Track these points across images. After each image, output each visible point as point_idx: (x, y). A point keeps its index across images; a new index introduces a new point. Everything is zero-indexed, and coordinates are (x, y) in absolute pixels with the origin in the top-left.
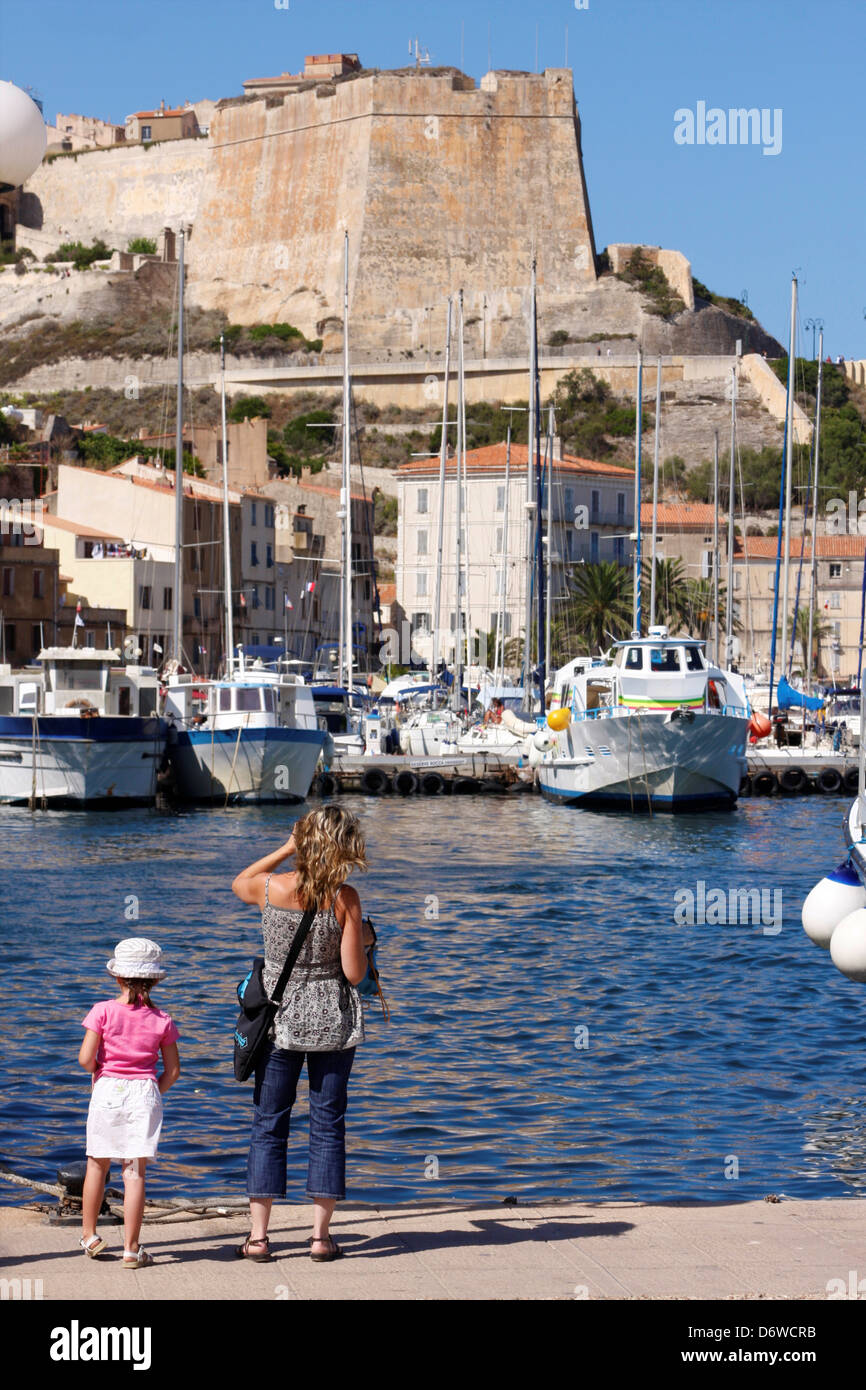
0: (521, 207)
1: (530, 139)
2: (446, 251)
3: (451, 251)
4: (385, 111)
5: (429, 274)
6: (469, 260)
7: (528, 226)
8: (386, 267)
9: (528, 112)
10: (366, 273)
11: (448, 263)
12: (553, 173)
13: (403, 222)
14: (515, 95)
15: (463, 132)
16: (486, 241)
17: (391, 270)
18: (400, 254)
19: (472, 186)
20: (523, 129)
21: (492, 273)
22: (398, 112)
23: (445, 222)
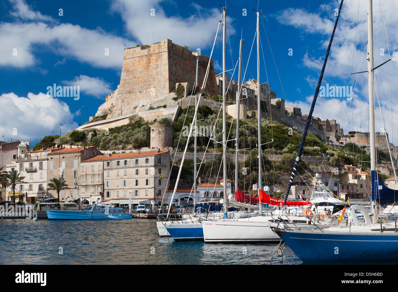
0: (154, 77)
1: (157, 59)
2: (136, 91)
3: (137, 91)
4: (126, 58)
5: (132, 97)
6: (140, 92)
7: (155, 81)
8: (123, 97)
9: (158, 52)
10: (118, 99)
11: (136, 94)
12: (162, 67)
13: (128, 85)
14: (155, 48)
15: (143, 60)
16: (145, 87)
17: (124, 97)
18: (126, 93)
19: (143, 74)
20: (156, 57)
21: (145, 95)
22: (129, 58)
23: (137, 83)
